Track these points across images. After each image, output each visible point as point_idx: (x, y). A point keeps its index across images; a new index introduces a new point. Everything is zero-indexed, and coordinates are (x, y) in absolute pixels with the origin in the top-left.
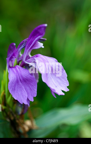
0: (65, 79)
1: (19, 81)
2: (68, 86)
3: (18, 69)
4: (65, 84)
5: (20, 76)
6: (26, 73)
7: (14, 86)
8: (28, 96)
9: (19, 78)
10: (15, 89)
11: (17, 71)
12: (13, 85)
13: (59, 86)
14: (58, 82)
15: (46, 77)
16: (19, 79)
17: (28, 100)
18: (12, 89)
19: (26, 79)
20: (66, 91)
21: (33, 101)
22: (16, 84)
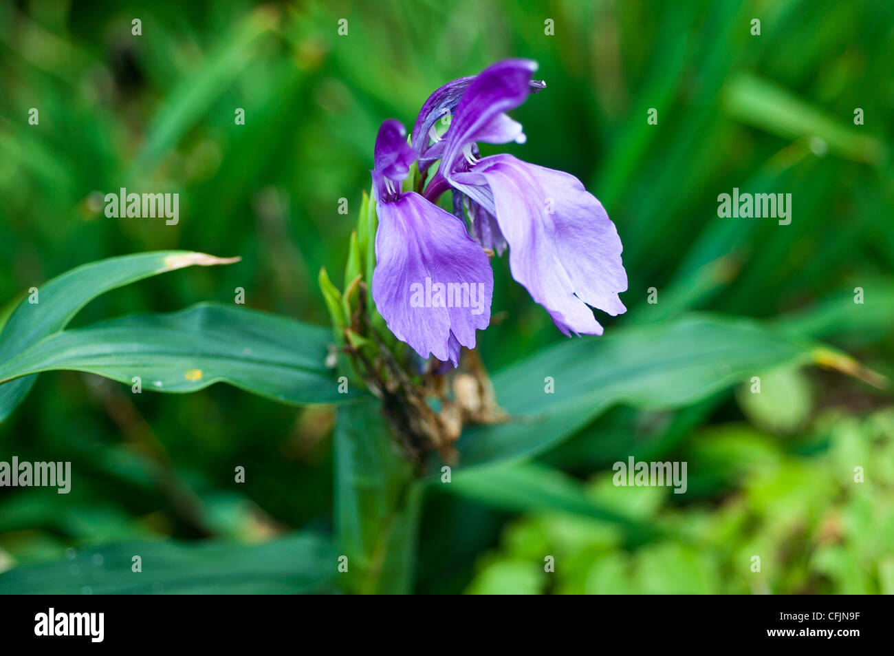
0: (611, 261)
1: (420, 262)
2: (622, 291)
3: (415, 212)
4: (614, 281)
5: (423, 243)
6: (449, 229)
7: (395, 285)
8: (454, 324)
9: (417, 249)
10: (401, 297)
11: (411, 222)
12: (394, 279)
13: (586, 289)
14: (582, 270)
15: (528, 260)
16: (418, 257)
17: (452, 339)
18: (390, 296)
19: (447, 255)
20: (613, 313)
21: (472, 345)
22: (404, 274)
